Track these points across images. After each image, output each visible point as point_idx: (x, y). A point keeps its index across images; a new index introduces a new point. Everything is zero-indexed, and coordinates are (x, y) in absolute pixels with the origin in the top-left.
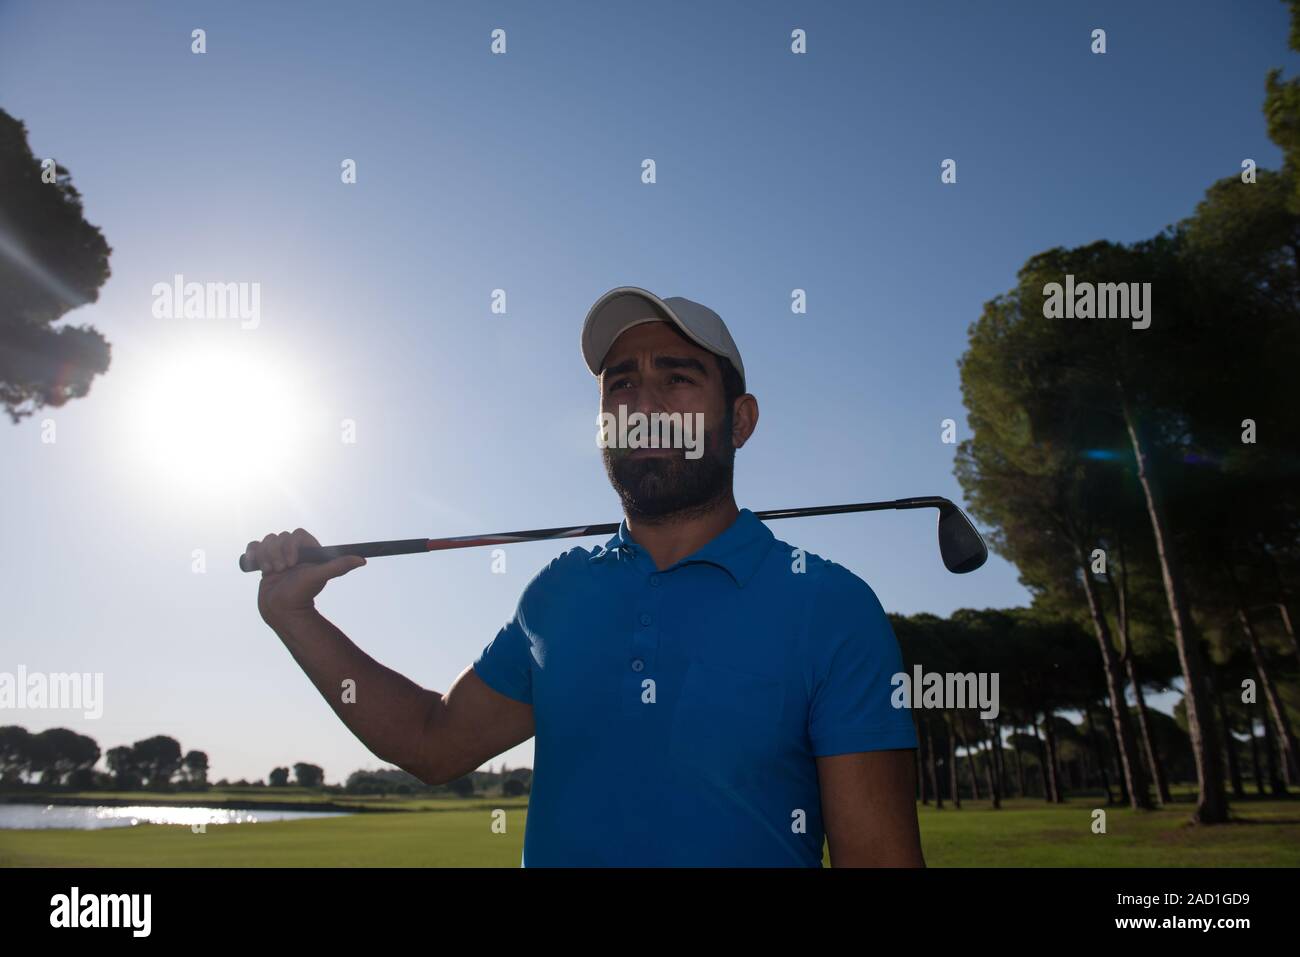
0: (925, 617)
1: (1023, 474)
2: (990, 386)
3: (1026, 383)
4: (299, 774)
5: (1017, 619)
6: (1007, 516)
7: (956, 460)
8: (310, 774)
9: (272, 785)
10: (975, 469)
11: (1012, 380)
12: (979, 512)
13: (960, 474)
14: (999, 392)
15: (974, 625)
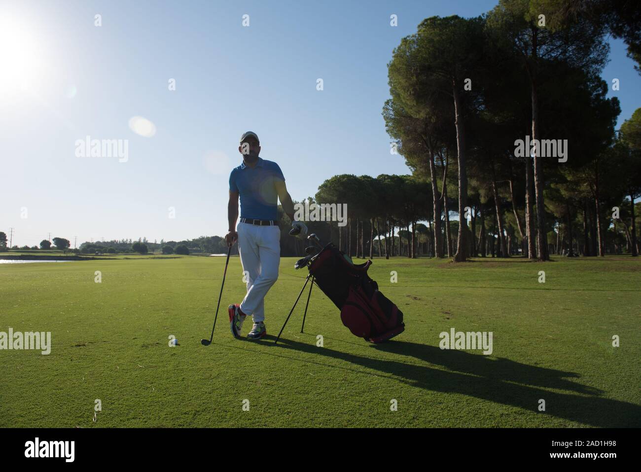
0: (366, 177)
1: (411, 117)
2: (400, 77)
3: (414, 79)
4: (56, 243)
5: (406, 180)
6: (402, 135)
7: (384, 108)
8: (62, 243)
9: (41, 249)
10: (392, 113)
11: (409, 77)
12: (391, 132)
13: (385, 114)
14: (403, 81)
15: (386, 181)
